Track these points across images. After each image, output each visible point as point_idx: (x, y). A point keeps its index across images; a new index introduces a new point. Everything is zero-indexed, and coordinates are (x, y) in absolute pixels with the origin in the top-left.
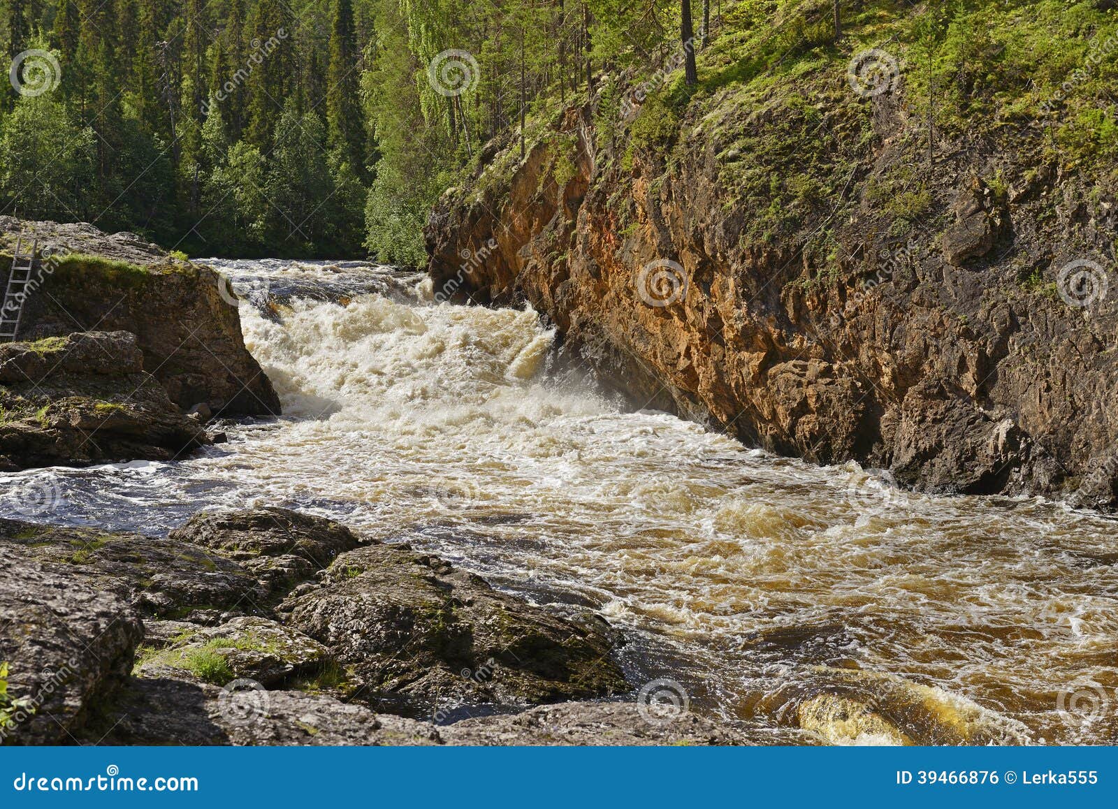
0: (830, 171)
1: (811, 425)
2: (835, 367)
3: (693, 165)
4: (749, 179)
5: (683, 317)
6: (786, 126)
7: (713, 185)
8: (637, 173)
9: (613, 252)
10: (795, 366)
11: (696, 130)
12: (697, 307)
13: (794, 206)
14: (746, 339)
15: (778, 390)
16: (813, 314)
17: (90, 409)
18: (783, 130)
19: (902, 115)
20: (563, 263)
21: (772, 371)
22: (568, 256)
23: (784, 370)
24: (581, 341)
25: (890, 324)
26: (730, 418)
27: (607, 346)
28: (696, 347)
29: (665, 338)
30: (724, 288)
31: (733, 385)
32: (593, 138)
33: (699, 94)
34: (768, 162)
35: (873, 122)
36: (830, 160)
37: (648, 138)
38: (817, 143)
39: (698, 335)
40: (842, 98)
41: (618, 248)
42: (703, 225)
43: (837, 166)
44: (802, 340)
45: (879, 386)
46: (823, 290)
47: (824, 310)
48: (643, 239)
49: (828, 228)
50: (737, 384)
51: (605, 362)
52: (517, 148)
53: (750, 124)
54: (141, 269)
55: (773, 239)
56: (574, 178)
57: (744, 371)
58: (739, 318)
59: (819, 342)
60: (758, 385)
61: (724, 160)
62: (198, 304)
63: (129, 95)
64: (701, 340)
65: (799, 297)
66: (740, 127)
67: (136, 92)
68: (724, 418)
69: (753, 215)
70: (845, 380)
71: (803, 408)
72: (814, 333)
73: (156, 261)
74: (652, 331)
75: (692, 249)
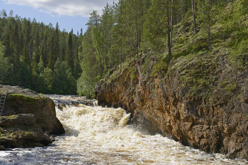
0: (208, 78)
1: (204, 141)
2: (211, 127)
3: (172, 75)
4: (188, 80)
5: (169, 113)
6: (197, 67)
7: (178, 81)
8: (156, 77)
9: (148, 96)
10: (200, 126)
11: (173, 67)
12: (173, 111)
13: (200, 87)
14: (187, 119)
15: (195, 132)
16: (205, 114)
17: (24, 134)
18: (196, 68)
19: (227, 65)
20: (132, 98)
21: (194, 127)
22: (133, 96)
23: (197, 127)
24: (138, 117)
25: (227, 117)
26: (181, 138)
27: (145, 119)
28: (172, 120)
29: (163, 117)
30: (181, 106)
31: (183, 130)
32: (141, 69)
33: (173, 59)
34: (193, 76)
35: (219, 66)
36: (208, 76)
37: (160, 69)
38: (205, 71)
39: (173, 118)
40: (211, 61)
41: (149, 95)
42: (175, 91)
43: (210, 77)
44: (202, 120)
45: (223, 132)
46: (208, 108)
47: (208, 112)
48: (157, 93)
49: (209, 92)
50: (184, 130)
51: (144, 123)
52: (119, 71)
53: (187, 66)
54: (33, 98)
55: (195, 95)
56: (135, 78)
57: (186, 127)
58: (185, 114)
59: (207, 121)
60: (189, 131)
61: (181, 75)
62: (46, 106)
63: (22, 56)
64: (174, 119)
65: (202, 109)
66: (185, 67)
67: (23, 55)
68: (179, 138)
69: (189, 89)
70: (214, 131)
71: (202, 137)
72: (206, 118)
73: (36, 96)
74: (159, 116)
75: (172, 96)
